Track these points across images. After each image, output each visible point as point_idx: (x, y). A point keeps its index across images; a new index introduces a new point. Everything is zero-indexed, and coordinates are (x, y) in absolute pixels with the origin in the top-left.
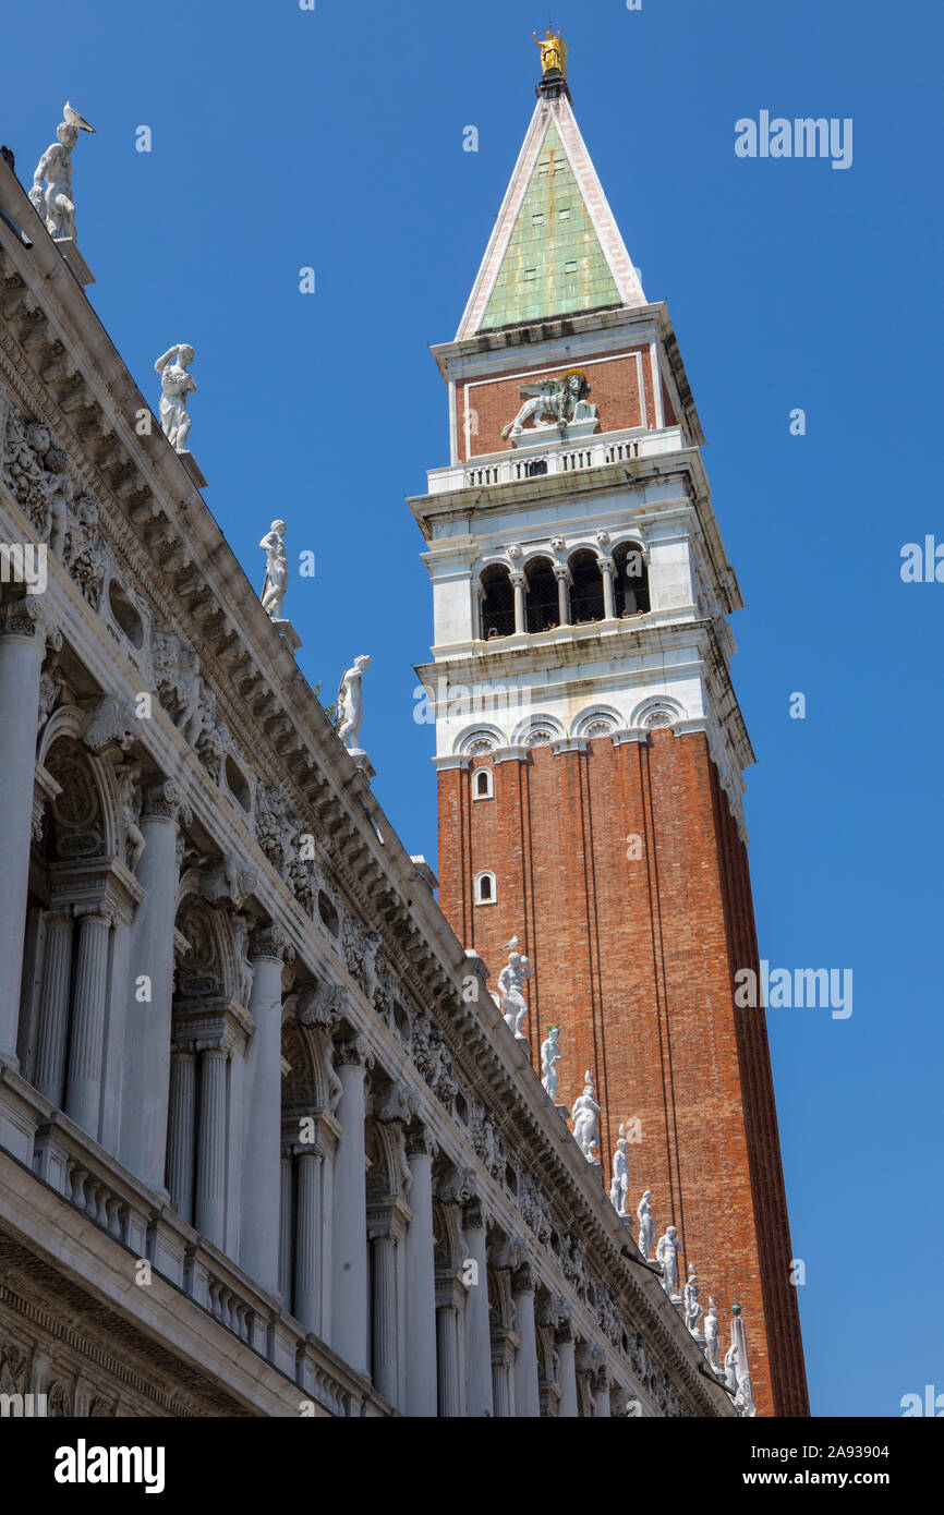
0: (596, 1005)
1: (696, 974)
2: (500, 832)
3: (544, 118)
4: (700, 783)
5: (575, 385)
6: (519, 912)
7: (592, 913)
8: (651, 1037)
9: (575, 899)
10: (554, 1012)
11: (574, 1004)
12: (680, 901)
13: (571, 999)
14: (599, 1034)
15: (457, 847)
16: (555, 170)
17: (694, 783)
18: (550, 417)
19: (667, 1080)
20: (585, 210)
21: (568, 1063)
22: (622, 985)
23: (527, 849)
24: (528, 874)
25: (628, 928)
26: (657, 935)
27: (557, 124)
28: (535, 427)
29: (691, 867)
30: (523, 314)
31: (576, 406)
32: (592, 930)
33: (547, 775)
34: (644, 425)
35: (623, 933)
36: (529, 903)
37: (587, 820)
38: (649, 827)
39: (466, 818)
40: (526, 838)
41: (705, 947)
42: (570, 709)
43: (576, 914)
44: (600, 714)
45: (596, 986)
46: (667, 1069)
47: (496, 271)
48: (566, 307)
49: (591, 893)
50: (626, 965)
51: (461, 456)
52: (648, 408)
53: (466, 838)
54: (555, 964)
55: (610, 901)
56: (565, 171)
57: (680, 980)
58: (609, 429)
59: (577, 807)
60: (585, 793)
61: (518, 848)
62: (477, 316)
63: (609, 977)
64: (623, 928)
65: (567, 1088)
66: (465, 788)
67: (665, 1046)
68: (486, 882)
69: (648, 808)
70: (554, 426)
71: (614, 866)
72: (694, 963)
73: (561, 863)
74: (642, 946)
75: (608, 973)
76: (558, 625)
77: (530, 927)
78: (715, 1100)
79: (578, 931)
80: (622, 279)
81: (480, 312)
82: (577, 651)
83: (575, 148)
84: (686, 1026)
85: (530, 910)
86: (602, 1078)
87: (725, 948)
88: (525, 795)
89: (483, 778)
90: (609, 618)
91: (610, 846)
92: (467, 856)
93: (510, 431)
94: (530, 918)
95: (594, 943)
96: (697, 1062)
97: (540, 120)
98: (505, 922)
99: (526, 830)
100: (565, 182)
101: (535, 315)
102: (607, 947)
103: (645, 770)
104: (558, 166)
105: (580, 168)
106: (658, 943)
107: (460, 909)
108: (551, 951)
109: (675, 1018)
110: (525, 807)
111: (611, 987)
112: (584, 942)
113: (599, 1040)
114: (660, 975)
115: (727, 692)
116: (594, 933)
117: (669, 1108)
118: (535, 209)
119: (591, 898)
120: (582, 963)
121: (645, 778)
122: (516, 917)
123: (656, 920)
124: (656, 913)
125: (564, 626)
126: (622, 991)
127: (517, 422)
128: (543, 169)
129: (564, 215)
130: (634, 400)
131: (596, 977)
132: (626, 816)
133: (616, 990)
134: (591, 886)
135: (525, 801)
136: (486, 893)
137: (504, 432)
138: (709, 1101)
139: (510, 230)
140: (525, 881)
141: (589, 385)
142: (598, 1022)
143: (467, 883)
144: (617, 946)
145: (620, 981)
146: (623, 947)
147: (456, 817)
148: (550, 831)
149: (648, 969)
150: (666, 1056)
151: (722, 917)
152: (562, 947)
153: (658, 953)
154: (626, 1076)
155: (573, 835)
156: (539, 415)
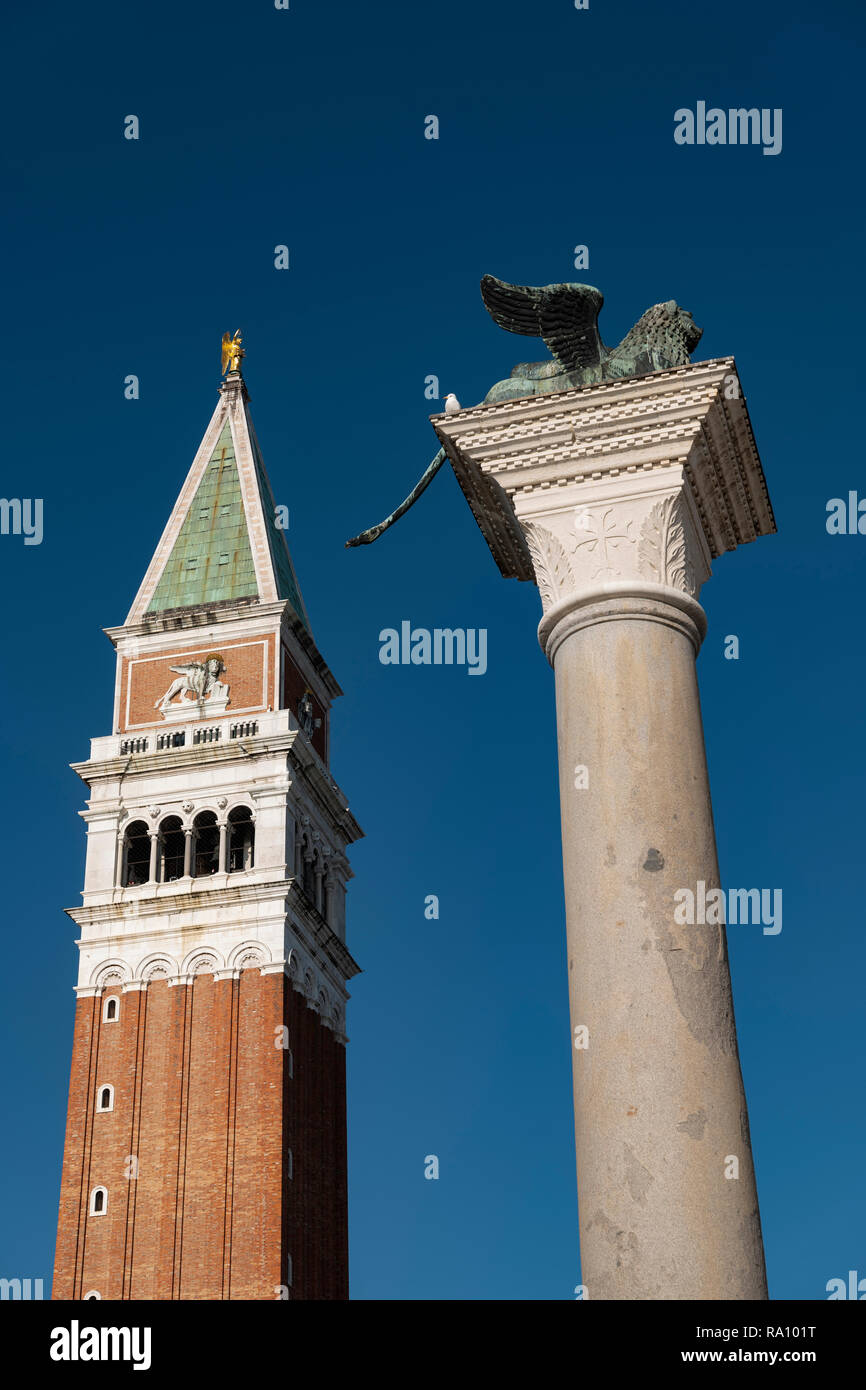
0: (178, 1199)
1: (258, 1176)
2: (121, 1052)
3: (222, 416)
4: (275, 1016)
5: (213, 665)
6: (128, 1119)
7: (184, 1123)
8: (218, 1228)
9: (172, 1111)
10: (149, 1205)
11: (163, 1199)
12: (252, 1113)
13: (162, 1194)
14: (179, 1224)
15: (87, 1063)
16: (223, 468)
17: (272, 1016)
18: (192, 694)
19: (227, 1265)
20: (243, 506)
21: (154, 1248)
22: (201, 1183)
23: (140, 1067)
24: (138, 1089)
25: (211, 1136)
26: (231, 1143)
27: (231, 424)
28: (180, 702)
29: (263, 1088)
30: (182, 600)
31: (214, 685)
32: (181, 1138)
33: (161, 1007)
34: (264, 706)
35: (207, 1140)
36: (136, 1113)
37: (187, 1044)
38: (234, 1052)
39: (96, 1039)
40: (140, 1058)
41: (266, 1155)
42: (183, 950)
43: (171, 1123)
44: (206, 954)
45: (181, 1185)
46: (227, 1255)
47: (166, 559)
48: (215, 596)
49: (185, 1105)
50: (206, 1167)
51: (122, 725)
52: (269, 689)
53: (94, 1056)
54: (153, 1164)
55: (199, 1112)
56: (233, 468)
57: (245, 1181)
58: (238, 707)
59: (181, 1033)
60: (188, 1021)
61: (133, 1066)
62: (146, 600)
63: (192, 1177)
64: (205, 1136)
65: (152, 1269)
66: (97, 1013)
67: (228, 1236)
68: (106, 1093)
69: (235, 1035)
70: (195, 702)
71: (205, 1083)
72: (257, 1167)
73: (165, 1080)
74: (218, 1152)
75: (193, 1173)
76: (182, 875)
77: (136, 1133)
78: (260, 1283)
79: (171, 1138)
80: (261, 573)
81: (149, 596)
82: (192, 900)
83: (243, 448)
84: (246, 1220)
85: (136, 1119)
86: (177, 1262)
87: (281, 1156)
88: (142, 1021)
89: (112, 1004)
90: (222, 871)
91: (204, 1066)
92: (93, 1071)
93: (160, 705)
94: (136, 1125)
95: (183, 1148)
96: (251, 1250)
97: (219, 418)
98: (117, 1128)
99: (141, 1051)
100: (230, 479)
101: (190, 603)
102: (193, 1152)
103: (235, 1003)
104: (227, 463)
105: (243, 466)
106: (230, 1149)
107: (84, 1116)
108: (151, 1154)
109: (239, 1213)
110: (142, 1031)
111: (193, 1185)
112: (175, 1148)
113: (179, 1230)
114: (230, 1176)
115: (321, 926)
116: (183, 1140)
117: (226, 1287)
118: (204, 503)
119: (184, 1110)
120: (172, 1166)
121: (235, 1010)
122: (126, 1124)
123: (231, 1130)
124: (232, 1124)
125: (186, 877)
126: (200, 1188)
127: (167, 696)
128: (216, 465)
129: (225, 510)
130: (259, 682)
131: (181, 1177)
132: (217, 1042)
133: (197, 1188)
134: (185, 1100)
135: (142, 1026)
136: (105, 1104)
137: (157, 704)
138: (257, 1283)
139: (182, 520)
140: (135, 1092)
141: (224, 668)
142: (180, 1215)
143: (91, 1095)
144: (201, 1151)
145: (200, 1179)
146: (205, 1152)
147: (88, 1039)
148: (159, 1050)
149: (221, 1172)
150: (228, 1245)
151: (281, 1130)
152: (159, 1151)
153: (230, 1158)
154: (198, 1260)
155: (176, 1057)
156: (183, 691)
